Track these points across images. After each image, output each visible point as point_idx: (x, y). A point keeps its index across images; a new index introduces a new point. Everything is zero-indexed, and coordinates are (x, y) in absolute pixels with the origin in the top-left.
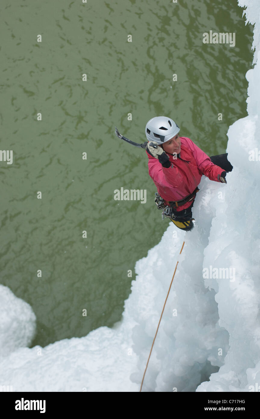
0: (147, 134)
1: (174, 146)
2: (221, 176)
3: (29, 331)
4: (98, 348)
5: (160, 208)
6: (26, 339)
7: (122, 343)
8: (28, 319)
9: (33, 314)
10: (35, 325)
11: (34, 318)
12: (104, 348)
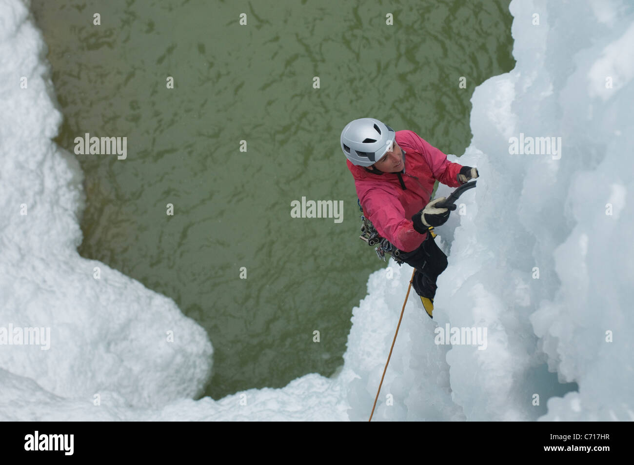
0: (346, 153)
1: (393, 162)
2: (460, 174)
3: (201, 370)
4: (300, 408)
5: (372, 243)
6: (195, 383)
7: (338, 402)
8: (201, 352)
9: (209, 344)
10: (211, 361)
11: (210, 350)
12: (310, 408)
